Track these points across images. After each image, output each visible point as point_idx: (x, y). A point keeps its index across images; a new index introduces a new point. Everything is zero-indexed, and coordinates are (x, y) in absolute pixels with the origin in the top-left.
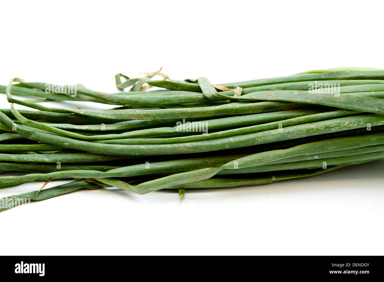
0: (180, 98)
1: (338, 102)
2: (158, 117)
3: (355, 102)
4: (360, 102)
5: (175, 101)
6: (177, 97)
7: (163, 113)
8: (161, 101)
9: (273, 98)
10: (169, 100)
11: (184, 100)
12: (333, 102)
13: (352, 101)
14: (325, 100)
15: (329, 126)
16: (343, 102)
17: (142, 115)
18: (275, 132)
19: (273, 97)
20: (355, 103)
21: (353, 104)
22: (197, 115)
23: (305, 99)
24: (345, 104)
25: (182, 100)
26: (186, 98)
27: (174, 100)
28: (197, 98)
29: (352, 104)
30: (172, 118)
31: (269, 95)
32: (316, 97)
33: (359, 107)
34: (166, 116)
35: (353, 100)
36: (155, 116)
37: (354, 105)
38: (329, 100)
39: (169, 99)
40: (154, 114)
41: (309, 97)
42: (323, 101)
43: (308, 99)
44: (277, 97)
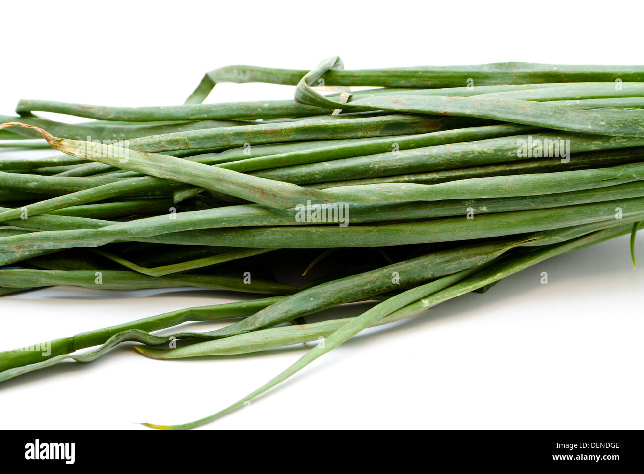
0: (230, 107)
1: (521, 114)
2: (193, 144)
3: (551, 114)
4: (559, 115)
5: (221, 111)
6: (225, 105)
7: (201, 137)
8: (194, 112)
9: (402, 106)
10: (210, 111)
11: (236, 109)
12: (512, 113)
13: (545, 112)
14: (498, 109)
15: (503, 147)
16: (530, 113)
17: (163, 143)
18: (406, 154)
19: (403, 104)
20: (550, 116)
21: (547, 117)
22: (263, 139)
23: (460, 107)
24: (532, 116)
25: (233, 110)
26: (241, 106)
27: (218, 111)
28: (261, 108)
29: (545, 118)
30: (218, 145)
31: (396, 101)
32: (481, 104)
33: (557, 122)
34: (206, 140)
35: (546, 110)
36: (187, 142)
37: (548, 119)
38: (504, 110)
39: (210, 108)
40: (185, 139)
41: (468, 105)
42: (493, 111)
43: (467, 108)
44: (409, 105)
